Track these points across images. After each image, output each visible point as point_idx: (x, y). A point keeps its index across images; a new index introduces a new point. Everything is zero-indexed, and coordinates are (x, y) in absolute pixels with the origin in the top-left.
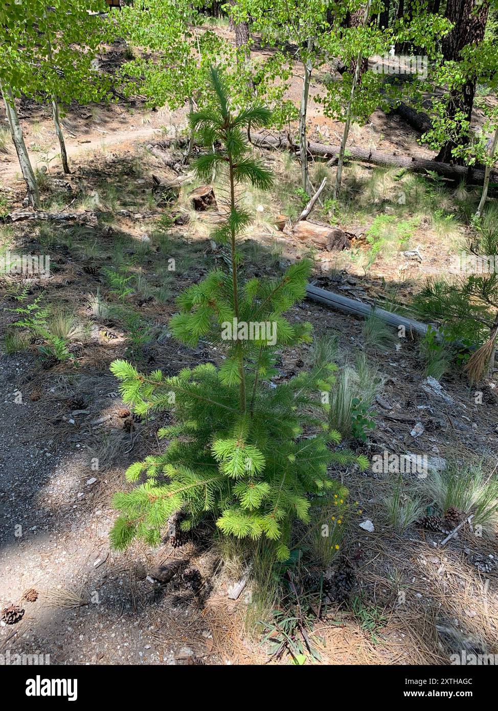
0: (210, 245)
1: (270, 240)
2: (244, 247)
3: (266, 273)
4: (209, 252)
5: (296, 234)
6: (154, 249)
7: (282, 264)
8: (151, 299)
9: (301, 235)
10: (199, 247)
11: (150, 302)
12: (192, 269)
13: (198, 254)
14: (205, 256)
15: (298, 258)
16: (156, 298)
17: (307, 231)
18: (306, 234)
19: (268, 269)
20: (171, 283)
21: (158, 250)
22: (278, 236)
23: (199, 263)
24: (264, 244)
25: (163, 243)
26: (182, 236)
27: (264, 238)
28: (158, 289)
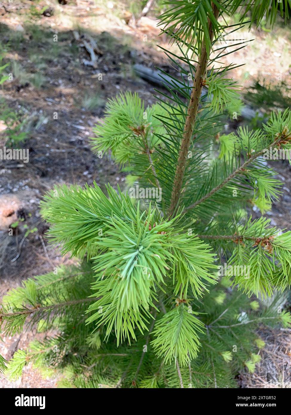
0: (73, 35)
1: (121, 32)
2: (101, 37)
3: (121, 61)
4: (73, 41)
5: (139, 29)
6: (27, 37)
7: (133, 53)
8: (27, 85)
9: (143, 29)
10: (65, 36)
11: (27, 88)
12: (60, 56)
13: (64, 43)
14: (70, 45)
15: (143, 48)
16: (32, 84)
17: (148, 26)
18: (147, 29)
19: (122, 57)
20: (44, 69)
21: (31, 38)
22: (126, 29)
23: (66, 51)
24: (116, 36)
25: (34, 32)
26: (50, 27)
27: (116, 31)
28: (33, 76)
